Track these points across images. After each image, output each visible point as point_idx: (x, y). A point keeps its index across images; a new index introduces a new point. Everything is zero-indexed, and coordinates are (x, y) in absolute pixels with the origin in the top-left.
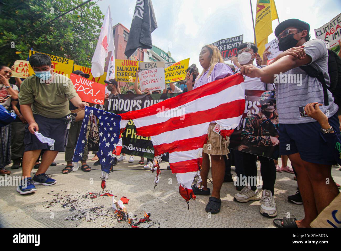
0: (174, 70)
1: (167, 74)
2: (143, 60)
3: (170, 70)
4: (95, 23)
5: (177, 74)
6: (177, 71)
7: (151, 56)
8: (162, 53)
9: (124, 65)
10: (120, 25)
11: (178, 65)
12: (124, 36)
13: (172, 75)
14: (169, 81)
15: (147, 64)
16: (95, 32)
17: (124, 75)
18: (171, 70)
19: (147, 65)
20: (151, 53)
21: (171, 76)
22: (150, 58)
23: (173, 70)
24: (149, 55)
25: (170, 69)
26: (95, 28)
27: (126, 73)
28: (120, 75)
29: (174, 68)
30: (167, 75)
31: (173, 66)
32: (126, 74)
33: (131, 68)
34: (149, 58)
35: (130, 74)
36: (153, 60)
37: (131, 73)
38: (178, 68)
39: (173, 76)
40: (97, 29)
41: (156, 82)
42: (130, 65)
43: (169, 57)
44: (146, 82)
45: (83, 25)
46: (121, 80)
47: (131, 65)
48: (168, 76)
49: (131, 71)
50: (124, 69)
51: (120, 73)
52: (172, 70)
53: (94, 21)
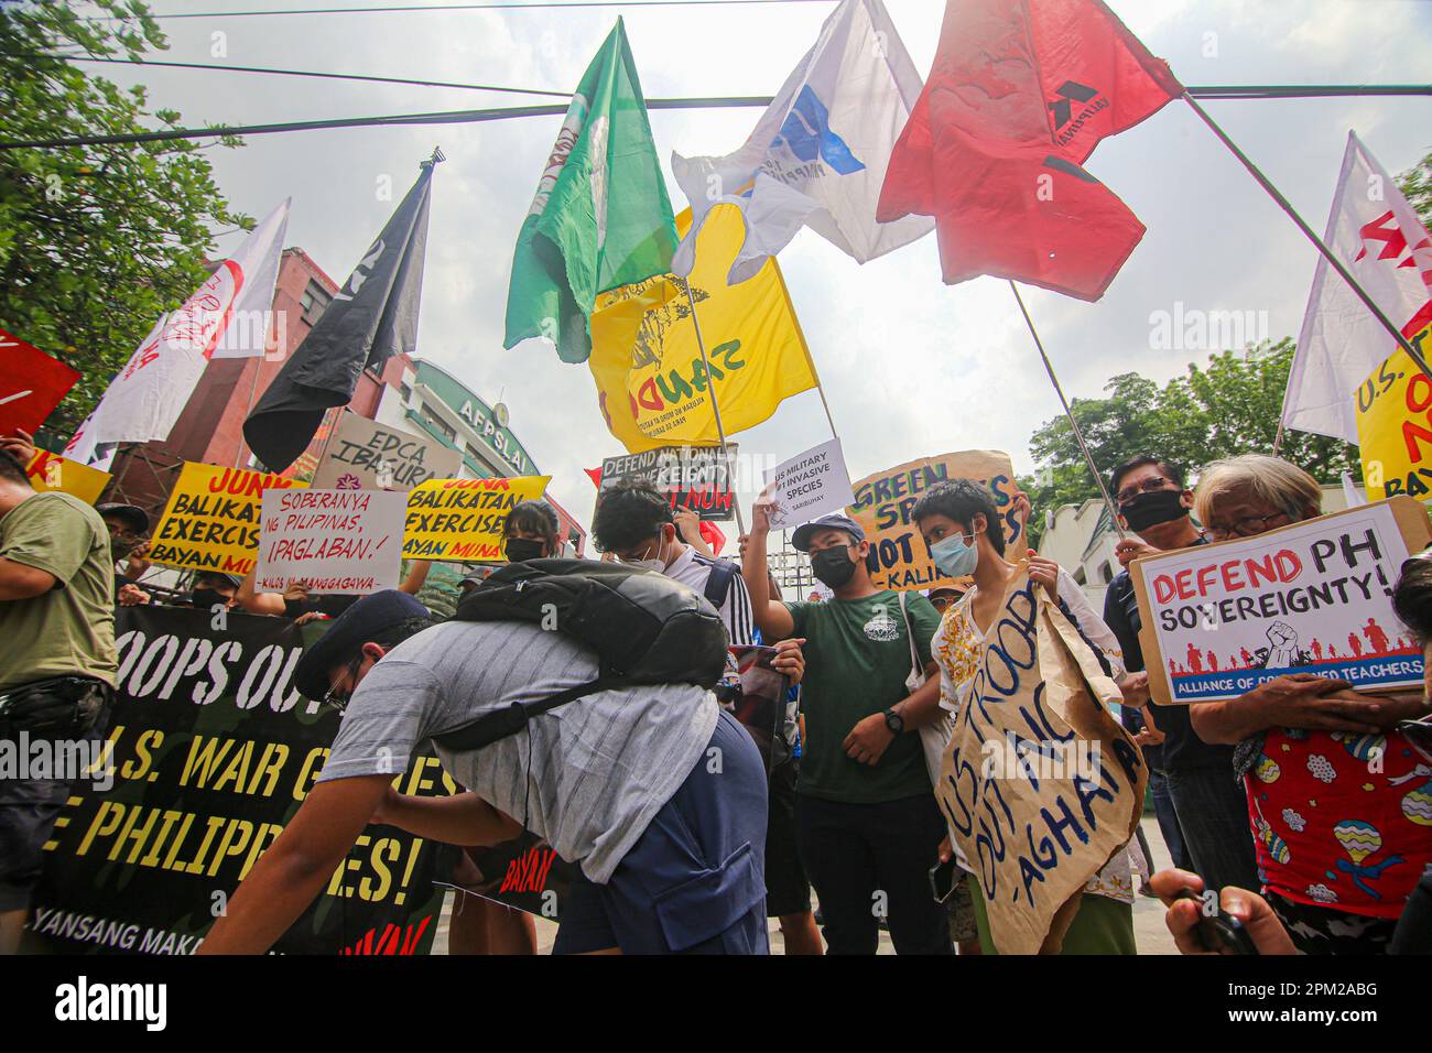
0: (475, 506)
1: (441, 516)
2: (371, 414)
3: (458, 501)
4: (166, 220)
5: (482, 526)
6: (486, 513)
7: (415, 404)
8: (469, 404)
9: (220, 489)
10: (302, 255)
11: (495, 488)
12: (306, 301)
13: (457, 526)
14: (440, 552)
15: (384, 434)
16: (150, 252)
17: (203, 536)
18: (461, 505)
19: (384, 439)
20: (420, 394)
21: (454, 530)
22: (409, 414)
23: (470, 504)
24: (407, 399)
25: (460, 498)
26: (160, 240)
27: (214, 525)
28: (182, 533)
29: (476, 497)
30: (438, 523)
31: (476, 487)
32: (217, 529)
33: (249, 505)
34: (404, 412)
35: (235, 535)
36: (424, 425)
37: (245, 530)
38: (493, 504)
39: (462, 530)
40: (168, 245)
41: (357, 554)
42: (249, 493)
43: (497, 426)
44: (302, 546)
45: (96, 213)
46: (179, 557)
47: (255, 492)
48: (442, 527)
49: (244, 520)
50: (209, 508)
51: (181, 521)
52: (465, 501)
53: (161, 211)
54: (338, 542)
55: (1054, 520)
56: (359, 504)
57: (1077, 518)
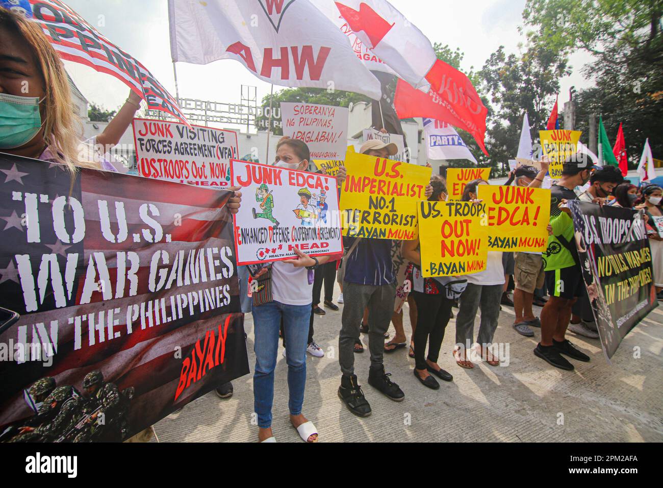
41: (331, 140)
54: (324, 134)
55: (353, 108)
56: (331, 113)
57: (365, 109)
